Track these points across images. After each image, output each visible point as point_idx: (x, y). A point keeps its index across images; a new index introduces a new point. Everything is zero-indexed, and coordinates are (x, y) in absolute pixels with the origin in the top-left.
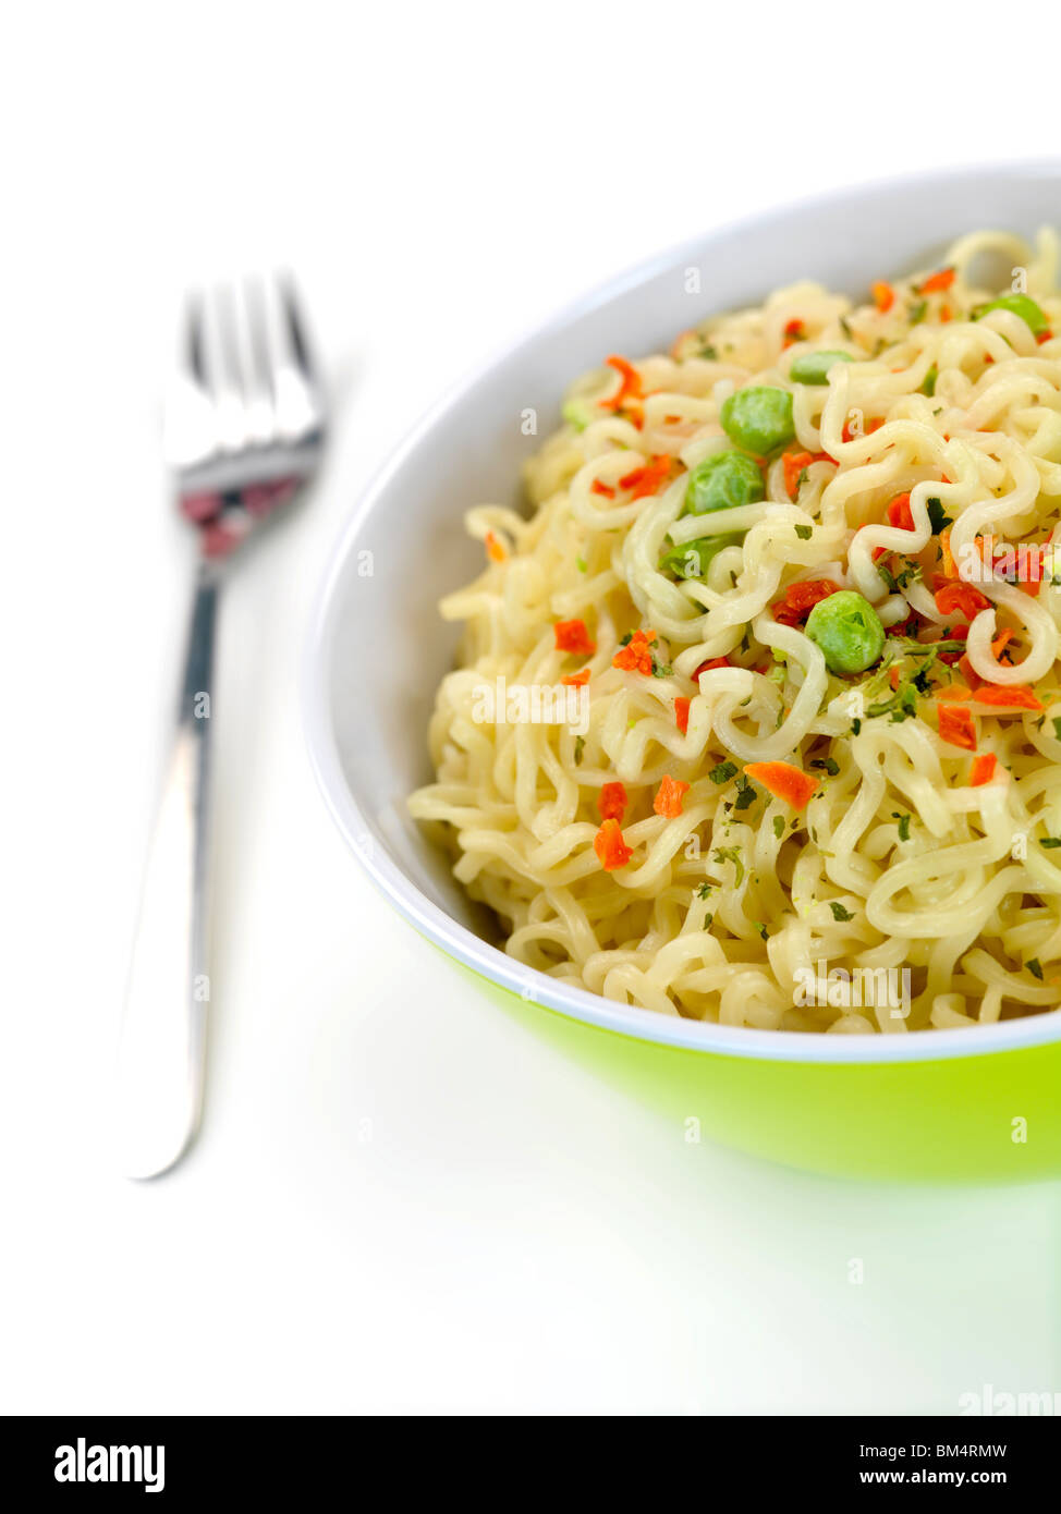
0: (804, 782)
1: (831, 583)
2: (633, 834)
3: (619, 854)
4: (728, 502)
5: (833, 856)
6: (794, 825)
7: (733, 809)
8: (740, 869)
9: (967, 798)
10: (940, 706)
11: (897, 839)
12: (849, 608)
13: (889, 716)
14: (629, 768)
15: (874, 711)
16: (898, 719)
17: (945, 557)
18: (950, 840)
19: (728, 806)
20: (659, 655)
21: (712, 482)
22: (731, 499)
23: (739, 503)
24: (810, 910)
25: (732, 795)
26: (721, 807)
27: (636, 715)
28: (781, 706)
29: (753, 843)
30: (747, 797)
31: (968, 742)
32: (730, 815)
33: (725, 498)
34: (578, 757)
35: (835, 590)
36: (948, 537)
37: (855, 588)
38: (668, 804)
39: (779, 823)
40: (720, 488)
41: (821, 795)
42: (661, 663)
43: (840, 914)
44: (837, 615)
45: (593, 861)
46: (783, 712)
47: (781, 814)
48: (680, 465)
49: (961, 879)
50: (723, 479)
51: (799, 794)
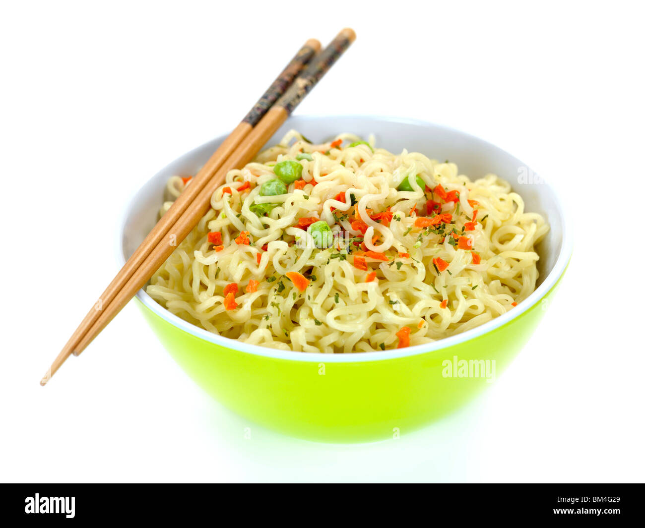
0: (305, 281)
1: (314, 218)
2: (238, 300)
3: (233, 306)
4: (276, 193)
5: (317, 304)
6: (300, 296)
8: (279, 309)
9: (363, 286)
10: (355, 257)
11: (334, 302)
12: (323, 225)
13: (339, 258)
14: (237, 276)
15: (333, 256)
16: (342, 259)
17: (356, 213)
18: (356, 302)
19: (276, 290)
20: (251, 239)
21: (271, 186)
22: (278, 193)
23: (281, 194)
24: (306, 323)
25: (277, 287)
26: (274, 290)
27: (242, 260)
28: (296, 256)
29: (285, 302)
30: (282, 287)
31: (365, 268)
32: (276, 293)
33: (275, 192)
34: (217, 276)
35: (316, 220)
36: (357, 206)
37: (325, 220)
38: (252, 288)
39: (294, 295)
40: (274, 188)
41: (311, 286)
42: (252, 242)
43: (317, 323)
44: (320, 226)
45: (222, 308)
46: (297, 258)
47: (296, 292)
48: (257, 185)
49: (359, 316)
50: (275, 186)
51: (303, 287)
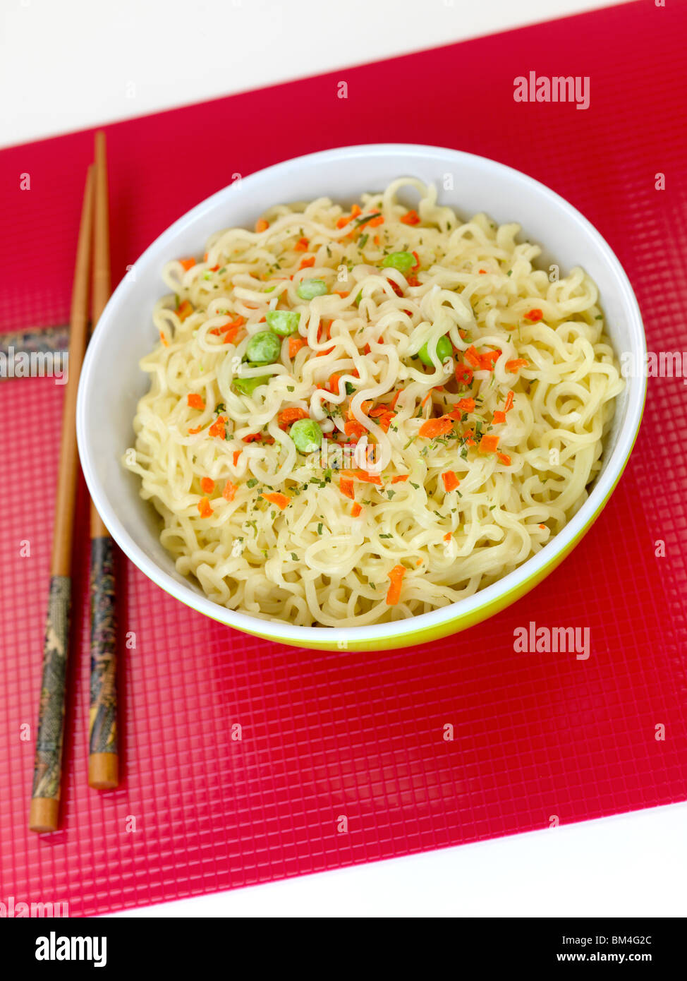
0: (285, 498)
1: (302, 414)
2: (216, 503)
3: (207, 511)
5: (294, 534)
6: (280, 515)
7: (256, 501)
8: (256, 530)
9: (348, 521)
10: (341, 479)
11: (317, 533)
13: (319, 483)
14: (214, 474)
15: (313, 480)
16: (323, 485)
17: (350, 408)
19: (253, 501)
20: (229, 428)
24: (283, 553)
25: (255, 495)
26: (251, 500)
27: (218, 454)
28: (278, 463)
29: (262, 520)
31: (350, 495)
35: (304, 417)
36: (353, 399)
37: (313, 417)
38: (229, 494)
39: (273, 514)
41: (292, 505)
42: (229, 433)
43: (295, 557)
46: (279, 466)
47: (275, 509)
49: (345, 549)
51: (282, 502)
